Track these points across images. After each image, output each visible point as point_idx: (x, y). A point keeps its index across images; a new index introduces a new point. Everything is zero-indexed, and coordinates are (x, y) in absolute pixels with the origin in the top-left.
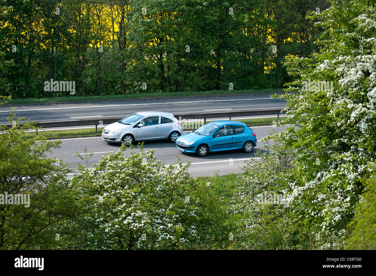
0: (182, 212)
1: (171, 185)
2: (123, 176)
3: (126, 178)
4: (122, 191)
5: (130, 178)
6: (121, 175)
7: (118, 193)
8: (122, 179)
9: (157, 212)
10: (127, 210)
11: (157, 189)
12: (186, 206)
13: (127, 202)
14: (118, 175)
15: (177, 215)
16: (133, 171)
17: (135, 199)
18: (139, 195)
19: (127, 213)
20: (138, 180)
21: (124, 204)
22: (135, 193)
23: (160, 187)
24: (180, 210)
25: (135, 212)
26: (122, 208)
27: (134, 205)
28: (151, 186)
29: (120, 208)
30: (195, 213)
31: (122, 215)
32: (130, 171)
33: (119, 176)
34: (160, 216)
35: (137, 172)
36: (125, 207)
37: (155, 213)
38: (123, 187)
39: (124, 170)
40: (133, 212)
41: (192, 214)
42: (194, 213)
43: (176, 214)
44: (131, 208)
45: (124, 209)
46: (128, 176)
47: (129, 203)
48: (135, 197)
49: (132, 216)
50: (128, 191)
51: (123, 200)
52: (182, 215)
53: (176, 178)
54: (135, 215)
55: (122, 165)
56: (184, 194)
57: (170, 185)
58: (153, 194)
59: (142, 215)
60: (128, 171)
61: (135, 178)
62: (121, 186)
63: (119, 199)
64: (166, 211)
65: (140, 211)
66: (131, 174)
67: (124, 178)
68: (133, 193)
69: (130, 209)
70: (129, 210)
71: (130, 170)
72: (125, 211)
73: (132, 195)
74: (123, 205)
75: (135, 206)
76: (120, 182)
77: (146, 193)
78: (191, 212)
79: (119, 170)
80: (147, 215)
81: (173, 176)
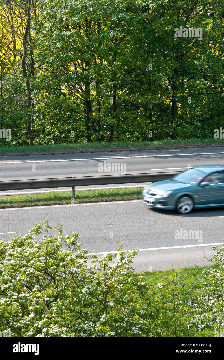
0: (121, 327)
1: (105, 285)
2: (31, 271)
3: (35, 273)
4: (28, 295)
5: (42, 274)
6: (28, 270)
7: (22, 298)
8: (29, 275)
9: (83, 328)
10: (36, 325)
11: (83, 291)
12: (127, 319)
13: (36, 311)
14: (22, 269)
15: (112, 333)
16: (45, 263)
17: (48, 306)
18: (55, 300)
19: (36, 329)
20: (53, 278)
21: (32, 315)
22: (49, 296)
23: (88, 288)
24: (117, 325)
25: (48, 326)
26: (29, 321)
27: (46, 316)
28: (74, 287)
29: (25, 322)
30: (140, 329)
31: (28, 332)
32: (41, 264)
33: (25, 272)
34: (87, 333)
35: (52, 266)
36: (33, 318)
37: (79, 329)
38: (30, 288)
39: (32, 262)
40: (45, 328)
41: (136, 331)
42: (137, 329)
43: (111, 331)
44: (42, 321)
45: (32, 322)
46: (39, 271)
47: (39, 313)
48: (48, 304)
49: (43, 334)
50: (39, 294)
51: (30, 308)
52: (119, 331)
53: (112, 275)
54: (47, 332)
55: (30, 254)
56: (124, 299)
57: (103, 286)
58: (77, 299)
59: (59, 331)
60: (38, 263)
61: (49, 275)
62: (27, 287)
63: (24, 307)
64: (95, 325)
65: (56, 326)
66: (43, 267)
67: (32, 273)
68: (46, 296)
69: (41, 323)
70: (39, 325)
71: (41, 262)
72: (33, 326)
73: (44, 300)
74: (30, 316)
75: (48, 318)
76: (26, 280)
77: (66, 298)
78: (134, 328)
79: (25, 262)
80: (66, 331)
81: (110, 271)
